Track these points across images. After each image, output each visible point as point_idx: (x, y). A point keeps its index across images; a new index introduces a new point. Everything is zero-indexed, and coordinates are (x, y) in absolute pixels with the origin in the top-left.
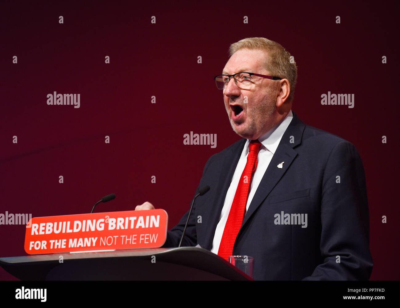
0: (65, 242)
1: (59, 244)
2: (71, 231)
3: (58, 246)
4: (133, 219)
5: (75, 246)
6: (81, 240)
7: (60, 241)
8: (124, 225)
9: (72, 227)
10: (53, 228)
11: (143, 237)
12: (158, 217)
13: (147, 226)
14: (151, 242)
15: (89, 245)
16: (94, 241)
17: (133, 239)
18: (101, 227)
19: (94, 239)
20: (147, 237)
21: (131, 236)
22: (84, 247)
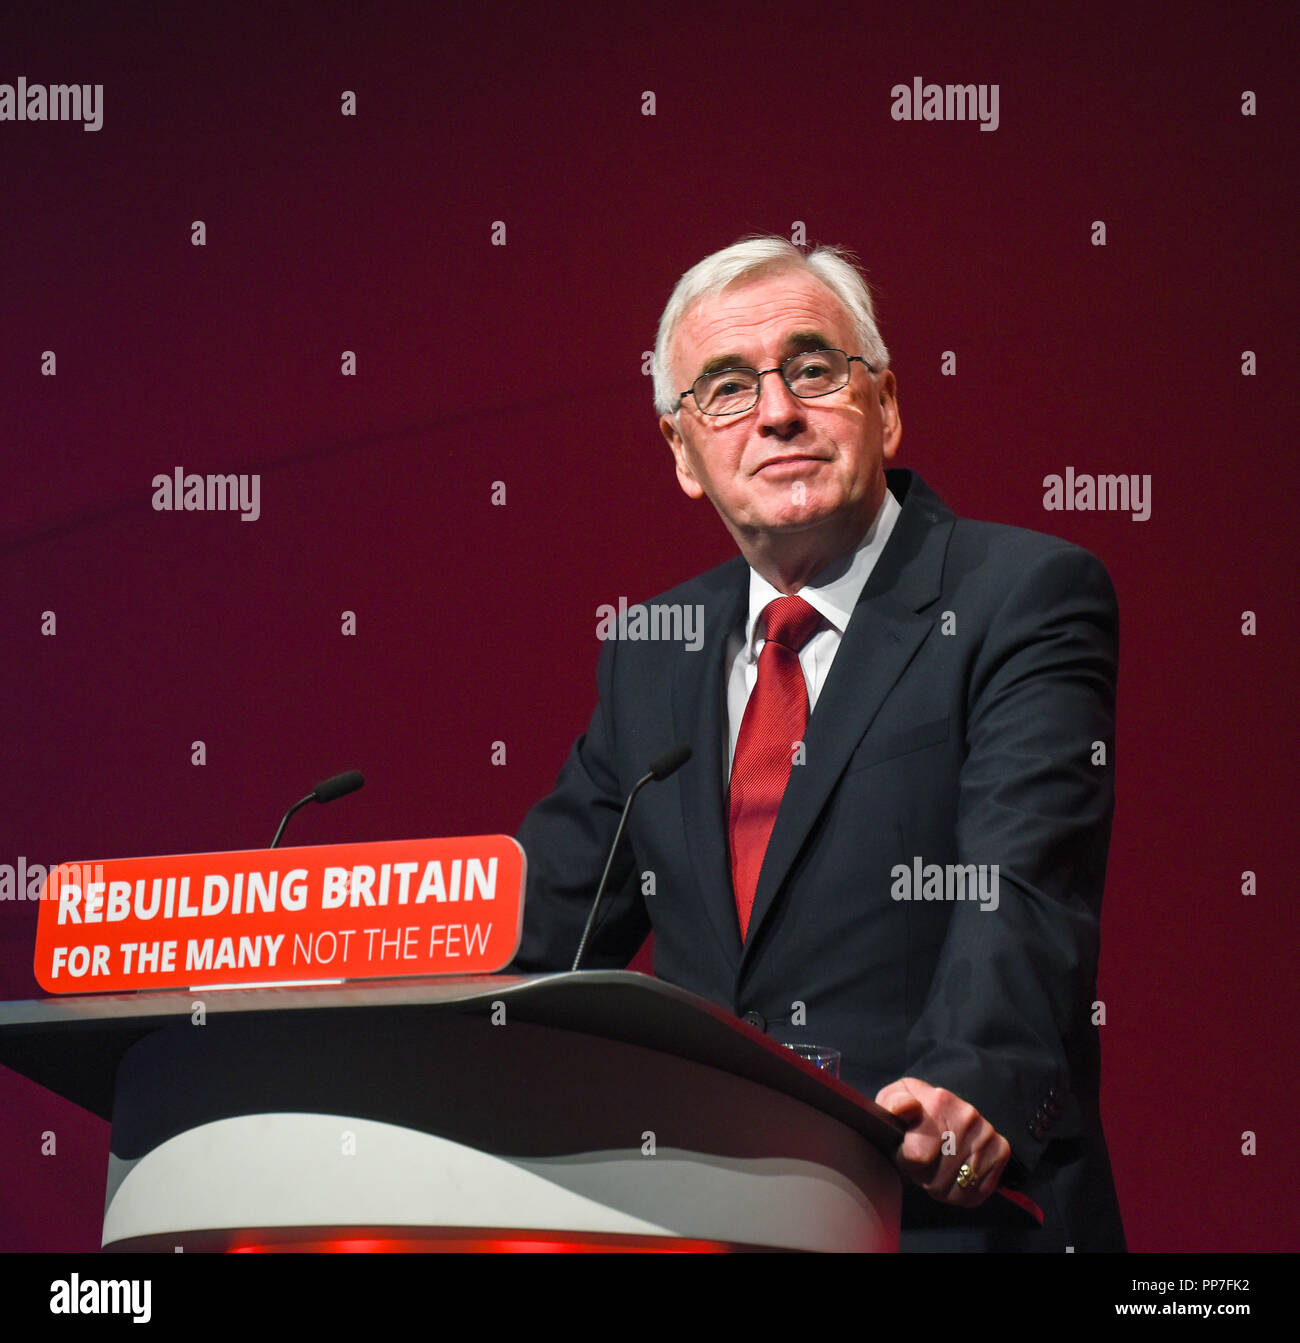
0: (171, 950)
1: (153, 957)
2: (193, 912)
3: (148, 964)
4: (405, 869)
5: (208, 966)
6: (227, 942)
7: (156, 946)
8: (375, 890)
9: (196, 899)
10: (132, 900)
11: (441, 935)
12: (493, 863)
13: (454, 897)
14: (469, 952)
15: (255, 962)
16: (273, 949)
17: (407, 942)
18: (295, 898)
19: (274, 940)
20: (455, 933)
21: (399, 931)
22: (237, 969)
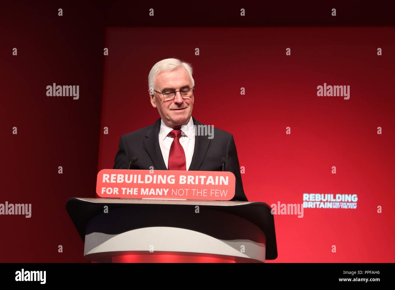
0: (136, 190)
1: (131, 191)
2: (142, 182)
3: (130, 193)
4: (203, 177)
5: (147, 194)
6: (152, 189)
7: (132, 189)
8: (194, 181)
9: (143, 179)
10: (124, 178)
11: (214, 192)
12: (227, 178)
13: (217, 184)
14: (222, 196)
16: (166, 192)
17: (204, 193)
18: (171, 181)
19: (166, 190)
20: (217, 191)
21: (202, 190)
22: (156, 195)
